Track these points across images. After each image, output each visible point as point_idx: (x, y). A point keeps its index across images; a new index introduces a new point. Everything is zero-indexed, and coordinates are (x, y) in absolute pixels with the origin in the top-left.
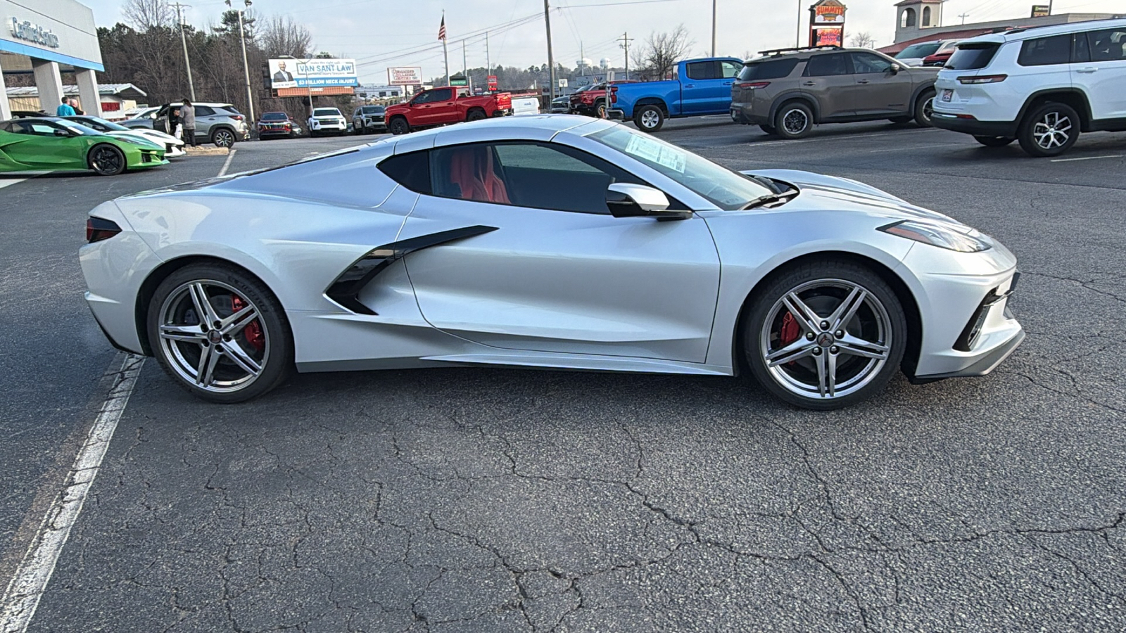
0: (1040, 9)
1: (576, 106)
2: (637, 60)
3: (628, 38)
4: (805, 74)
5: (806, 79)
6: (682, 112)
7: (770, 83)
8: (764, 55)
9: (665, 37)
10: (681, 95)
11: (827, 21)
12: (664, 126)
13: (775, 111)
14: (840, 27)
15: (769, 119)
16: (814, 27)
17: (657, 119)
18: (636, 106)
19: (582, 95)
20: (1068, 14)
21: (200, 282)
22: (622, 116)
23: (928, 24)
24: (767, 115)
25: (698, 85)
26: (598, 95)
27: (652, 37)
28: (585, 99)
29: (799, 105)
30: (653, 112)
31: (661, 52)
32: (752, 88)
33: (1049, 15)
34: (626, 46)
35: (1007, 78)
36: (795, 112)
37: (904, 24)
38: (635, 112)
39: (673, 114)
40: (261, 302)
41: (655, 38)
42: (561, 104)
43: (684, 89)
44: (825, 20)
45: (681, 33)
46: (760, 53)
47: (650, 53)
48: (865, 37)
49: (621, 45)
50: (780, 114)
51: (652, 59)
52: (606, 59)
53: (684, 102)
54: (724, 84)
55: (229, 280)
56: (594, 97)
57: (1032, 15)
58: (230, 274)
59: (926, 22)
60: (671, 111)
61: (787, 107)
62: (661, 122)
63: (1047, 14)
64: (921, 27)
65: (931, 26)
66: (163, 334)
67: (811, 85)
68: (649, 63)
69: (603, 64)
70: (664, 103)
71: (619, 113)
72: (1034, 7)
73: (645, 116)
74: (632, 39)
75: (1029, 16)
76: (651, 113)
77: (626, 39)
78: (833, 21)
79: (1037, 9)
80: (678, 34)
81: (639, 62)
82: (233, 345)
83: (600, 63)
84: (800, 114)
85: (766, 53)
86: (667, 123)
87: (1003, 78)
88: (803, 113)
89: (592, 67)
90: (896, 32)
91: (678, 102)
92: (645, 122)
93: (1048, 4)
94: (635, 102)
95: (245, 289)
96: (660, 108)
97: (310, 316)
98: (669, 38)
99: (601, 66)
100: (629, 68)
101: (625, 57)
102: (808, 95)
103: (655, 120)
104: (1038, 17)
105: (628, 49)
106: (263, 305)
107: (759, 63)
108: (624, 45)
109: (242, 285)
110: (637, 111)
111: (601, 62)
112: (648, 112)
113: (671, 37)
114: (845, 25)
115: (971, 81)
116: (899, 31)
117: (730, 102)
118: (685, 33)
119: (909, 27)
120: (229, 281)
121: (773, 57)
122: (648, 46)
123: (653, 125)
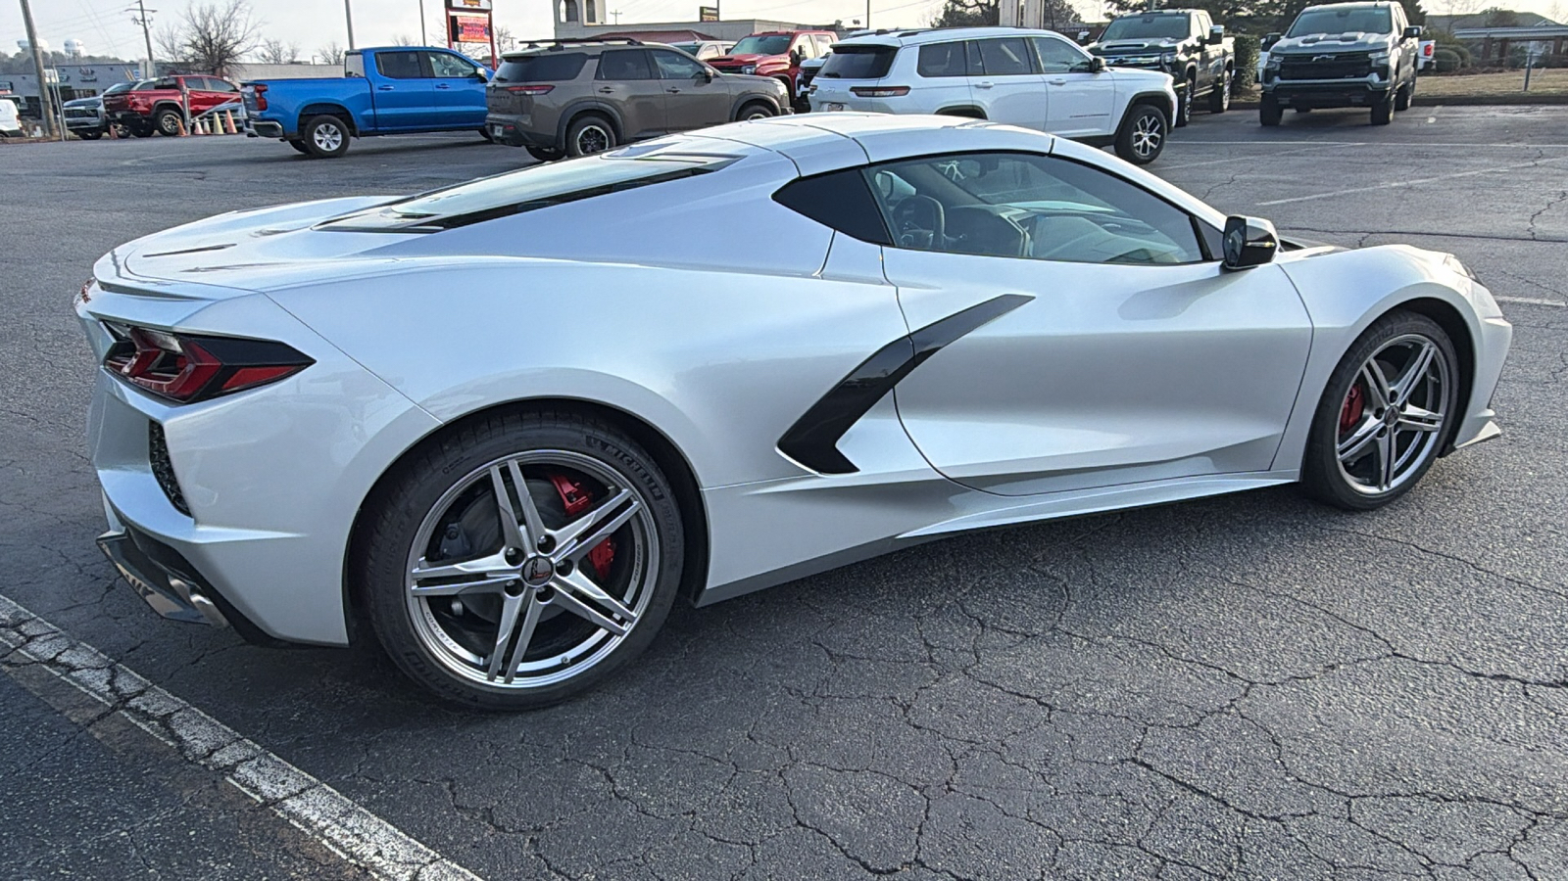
0: (709, 11)
1: (119, 116)
2: (168, 46)
3: (145, 7)
4: (597, 77)
5: (601, 84)
6: (377, 127)
7: (554, 87)
8: (530, 47)
9: (212, 11)
10: (373, 100)
11: (468, 6)
12: (350, 148)
13: (565, 127)
14: (487, 15)
15: (558, 139)
16: (452, 13)
17: (339, 138)
18: (301, 116)
19: (128, 97)
20: (754, 20)
21: (516, 458)
22: (281, 133)
23: (594, 21)
24: (554, 134)
25: (397, 87)
26: (161, 98)
27: (190, 9)
28: (135, 104)
29: (596, 120)
30: (332, 126)
31: (209, 34)
32: (528, 93)
33: (718, 20)
34: (143, 20)
35: (910, 92)
36: (591, 130)
37: (563, 18)
38: (302, 126)
39: (364, 130)
40: (651, 480)
41: (196, 12)
42: (85, 111)
43: (376, 91)
44: (465, 4)
45: (240, 6)
46: (521, 42)
47: (192, 35)
48: (504, 32)
49: (135, 20)
50: (572, 133)
51: (194, 45)
52: (75, 41)
53: (380, 111)
54: (438, 87)
55: (589, 444)
56: (152, 101)
57: (701, 18)
58: (589, 431)
59: (591, 17)
60: (359, 124)
61: (583, 121)
62: (345, 142)
63: (715, 18)
64: (586, 23)
65: (598, 23)
66: (414, 587)
67: (609, 92)
68: (190, 51)
69: (71, 49)
70: (348, 113)
71: (274, 128)
72: (702, 9)
73: (319, 132)
74: (154, 11)
75: (698, 20)
76: (327, 127)
77: (142, 10)
78: (476, 7)
79: (706, 11)
80: (236, 8)
81: (173, 48)
82: (578, 579)
83: (64, 47)
84: (598, 132)
85: (532, 44)
86: (355, 144)
87: (905, 91)
88: (602, 131)
89: (49, 52)
90: (555, 28)
91: (370, 112)
92: (320, 142)
93: (716, 7)
94: (299, 111)
95: (622, 458)
96: (341, 119)
97: (746, 494)
98: (221, 13)
99: (67, 51)
100: (156, 57)
101: (145, 39)
102: (607, 106)
103: (336, 139)
104: (708, 21)
105: (148, 26)
106: (656, 486)
107: (532, 57)
108: (140, 18)
109: (615, 451)
110: (305, 124)
111: (66, 45)
112: (323, 126)
113: (224, 12)
114: (493, 13)
115: (871, 93)
116: (558, 27)
117: (486, 113)
118: (248, 8)
119: (570, 23)
120: (588, 446)
121: (550, 49)
122: (186, 24)
123: (334, 147)
